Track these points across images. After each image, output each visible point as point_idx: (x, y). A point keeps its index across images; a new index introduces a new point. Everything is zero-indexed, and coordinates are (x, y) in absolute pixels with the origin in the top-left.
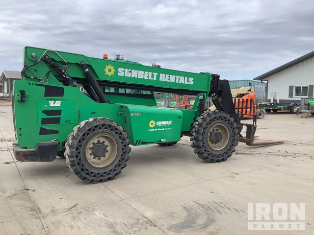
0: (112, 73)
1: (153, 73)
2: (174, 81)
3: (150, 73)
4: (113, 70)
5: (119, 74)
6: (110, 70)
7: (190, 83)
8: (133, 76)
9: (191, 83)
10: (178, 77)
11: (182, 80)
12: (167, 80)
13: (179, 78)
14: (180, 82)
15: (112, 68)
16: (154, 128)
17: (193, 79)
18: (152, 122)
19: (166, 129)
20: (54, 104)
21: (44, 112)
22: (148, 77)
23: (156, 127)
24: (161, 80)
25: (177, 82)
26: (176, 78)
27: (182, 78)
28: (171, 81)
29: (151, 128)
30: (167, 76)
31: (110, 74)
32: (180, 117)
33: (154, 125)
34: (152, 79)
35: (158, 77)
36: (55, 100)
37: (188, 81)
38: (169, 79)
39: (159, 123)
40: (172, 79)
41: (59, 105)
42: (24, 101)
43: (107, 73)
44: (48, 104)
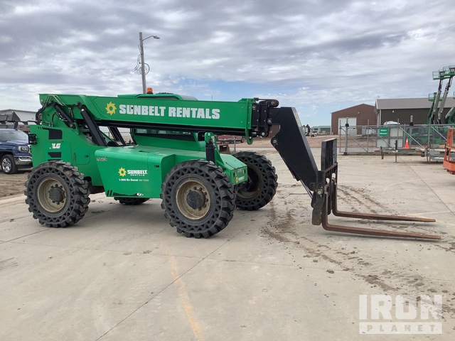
0: (113, 111)
1: (160, 108)
2: (188, 116)
3: (156, 108)
4: (114, 108)
5: (121, 112)
6: (111, 109)
7: (214, 117)
8: (135, 114)
9: (218, 117)
10: (194, 110)
11: (201, 114)
12: (179, 116)
13: (197, 112)
14: (198, 117)
15: (113, 105)
16: (125, 177)
17: (218, 111)
18: (121, 169)
19: (140, 180)
20: (56, 146)
21: (49, 153)
22: (153, 112)
23: (128, 176)
24: (170, 115)
25: (194, 116)
26: (191, 112)
27: (201, 110)
28: (184, 116)
29: (121, 177)
30: (179, 109)
31: (111, 112)
32: (158, 166)
33: (124, 174)
34: (159, 115)
35: (166, 112)
36: (56, 143)
37: (211, 114)
38: (181, 114)
39: (131, 172)
40: (186, 113)
41: (59, 147)
42: (36, 143)
43: (109, 112)
44: (51, 147)
